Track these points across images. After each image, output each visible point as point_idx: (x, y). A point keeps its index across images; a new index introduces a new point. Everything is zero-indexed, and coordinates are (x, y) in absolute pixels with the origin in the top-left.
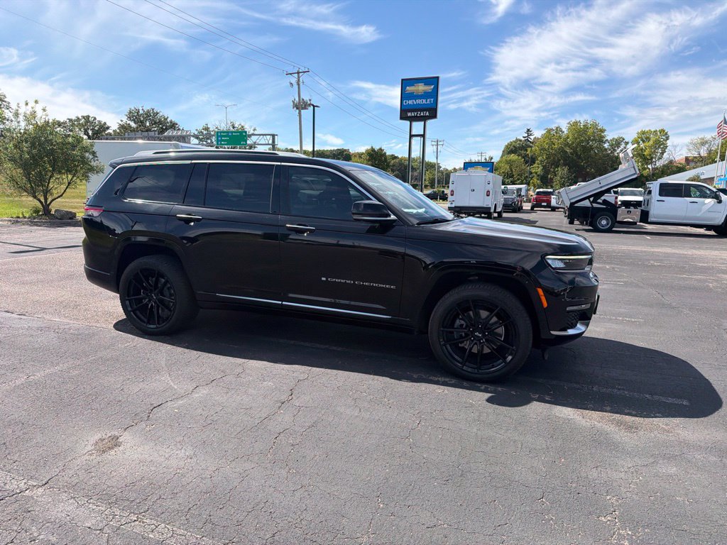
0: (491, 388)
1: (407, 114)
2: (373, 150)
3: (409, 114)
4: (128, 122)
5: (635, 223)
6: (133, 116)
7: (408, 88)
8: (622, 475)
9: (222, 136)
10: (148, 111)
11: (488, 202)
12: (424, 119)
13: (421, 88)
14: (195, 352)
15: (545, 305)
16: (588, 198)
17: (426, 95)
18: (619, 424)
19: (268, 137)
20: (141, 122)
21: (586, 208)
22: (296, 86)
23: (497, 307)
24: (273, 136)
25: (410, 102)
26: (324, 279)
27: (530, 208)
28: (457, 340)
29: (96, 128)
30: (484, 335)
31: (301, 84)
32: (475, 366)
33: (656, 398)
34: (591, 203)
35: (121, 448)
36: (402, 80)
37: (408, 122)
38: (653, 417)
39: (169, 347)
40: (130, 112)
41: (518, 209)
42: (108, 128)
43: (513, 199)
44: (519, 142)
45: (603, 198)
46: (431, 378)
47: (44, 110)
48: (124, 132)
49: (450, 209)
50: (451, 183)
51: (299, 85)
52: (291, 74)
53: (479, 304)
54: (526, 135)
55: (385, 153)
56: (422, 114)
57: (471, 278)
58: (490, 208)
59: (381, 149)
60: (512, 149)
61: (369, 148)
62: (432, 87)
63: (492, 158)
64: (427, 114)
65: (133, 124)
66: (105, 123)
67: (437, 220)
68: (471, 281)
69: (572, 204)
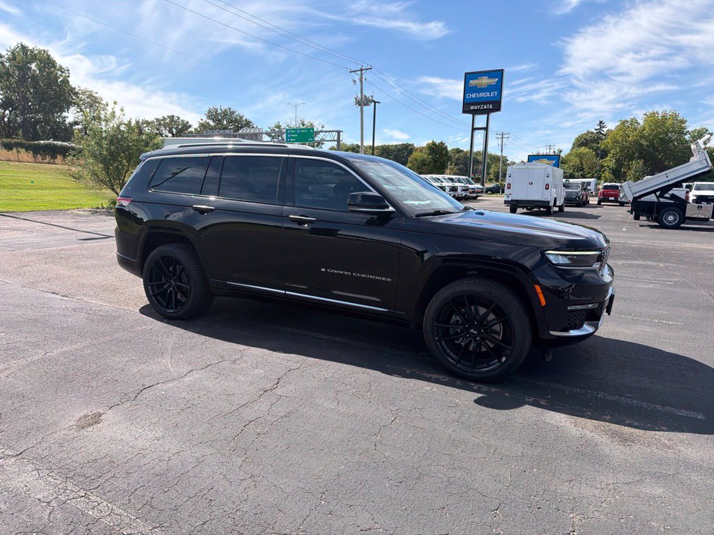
0: (485, 388)
1: (470, 107)
2: (434, 144)
3: (472, 108)
4: (208, 121)
5: (707, 220)
6: (213, 115)
7: (471, 81)
8: (597, 492)
9: (291, 133)
10: (226, 111)
11: (548, 196)
12: (487, 112)
13: (485, 81)
14: (204, 337)
15: (543, 303)
16: (654, 192)
17: (489, 88)
18: (613, 434)
19: (334, 133)
20: (219, 121)
21: (652, 203)
22: (358, 82)
23: (493, 304)
24: (339, 132)
25: (474, 96)
26: (323, 270)
27: (596, 203)
28: (452, 336)
29: (180, 127)
30: (479, 332)
31: (364, 81)
32: (470, 364)
33: (668, 409)
34: (658, 197)
35: (100, 425)
36: (466, 74)
37: (471, 116)
38: (656, 430)
39: (181, 331)
40: (210, 112)
41: (585, 204)
42: (190, 126)
43: (577, 193)
44: (590, 135)
45: (671, 192)
46: (424, 374)
47: (122, 110)
48: (204, 129)
49: (506, 202)
50: (507, 176)
51: (361, 81)
52: (354, 71)
53: (473, 299)
54: (599, 127)
55: (446, 147)
56: (485, 107)
57: (470, 273)
58: (549, 202)
59: (442, 143)
60: (582, 142)
61: (431, 142)
62: (497, 80)
63: (561, 151)
64: (491, 107)
65: (212, 123)
66: (188, 122)
67: (439, 212)
68: (469, 275)
69: (635, 199)
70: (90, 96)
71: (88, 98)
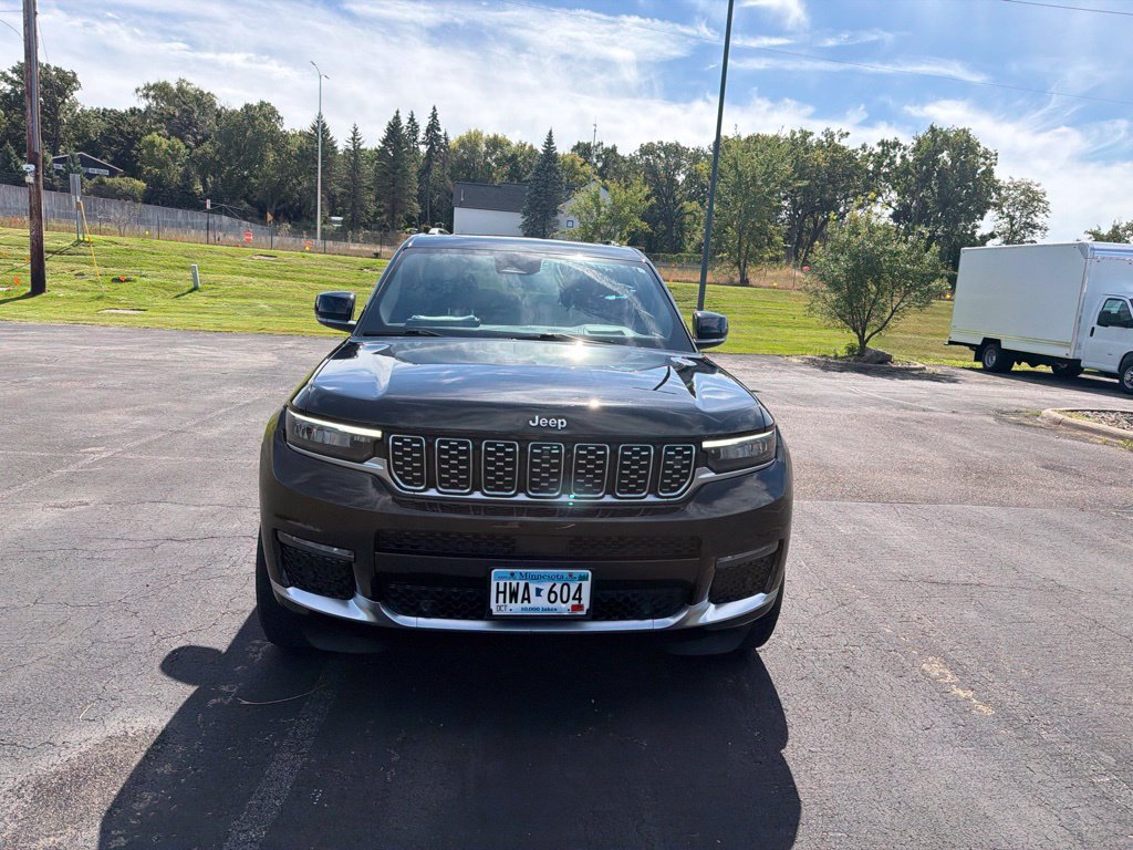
70: (1027, 191)
71: (1022, 194)
